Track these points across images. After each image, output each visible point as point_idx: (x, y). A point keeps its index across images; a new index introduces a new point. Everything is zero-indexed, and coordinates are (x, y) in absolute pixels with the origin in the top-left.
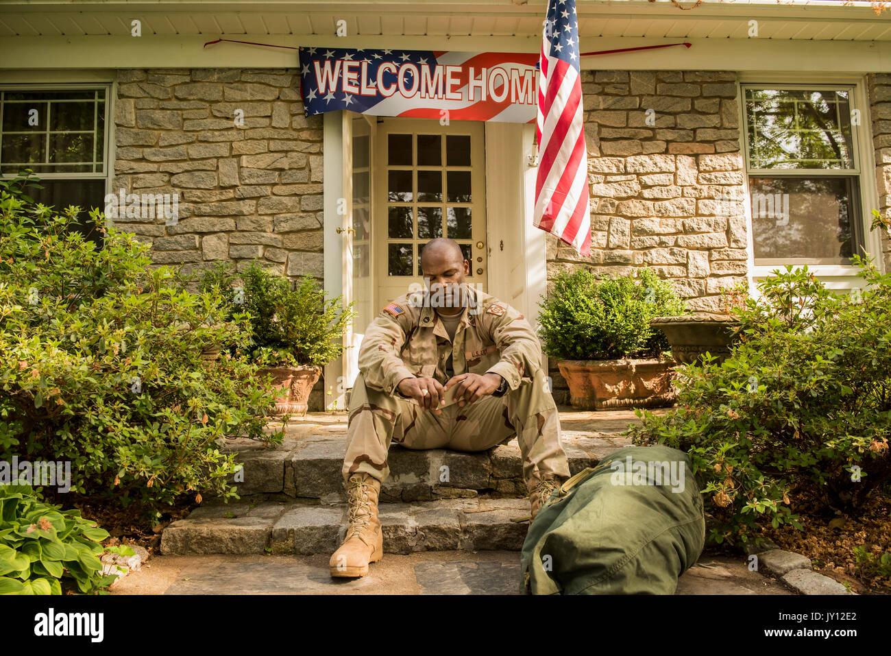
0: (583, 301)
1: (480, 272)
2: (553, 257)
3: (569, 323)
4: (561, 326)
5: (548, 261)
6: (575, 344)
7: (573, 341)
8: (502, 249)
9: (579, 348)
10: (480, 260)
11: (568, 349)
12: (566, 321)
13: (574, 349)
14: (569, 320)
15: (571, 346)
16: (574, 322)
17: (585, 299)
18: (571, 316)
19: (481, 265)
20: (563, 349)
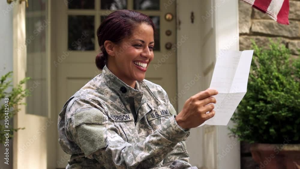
0: (278, 79)
1: (169, 47)
2: (247, 30)
3: (262, 104)
4: (253, 106)
5: (241, 34)
6: (268, 127)
7: (266, 123)
8: (192, 21)
9: (272, 130)
10: (168, 33)
11: (261, 131)
12: (258, 100)
13: (267, 131)
14: (262, 100)
15: (264, 128)
16: (266, 102)
17: (280, 76)
18: (264, 95)
19: (169, 39)
20: (255, 130)
